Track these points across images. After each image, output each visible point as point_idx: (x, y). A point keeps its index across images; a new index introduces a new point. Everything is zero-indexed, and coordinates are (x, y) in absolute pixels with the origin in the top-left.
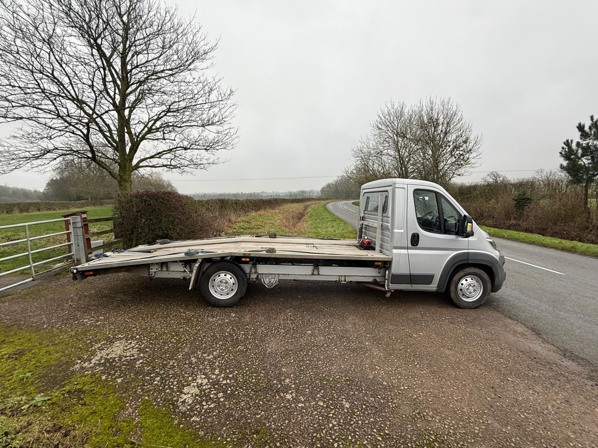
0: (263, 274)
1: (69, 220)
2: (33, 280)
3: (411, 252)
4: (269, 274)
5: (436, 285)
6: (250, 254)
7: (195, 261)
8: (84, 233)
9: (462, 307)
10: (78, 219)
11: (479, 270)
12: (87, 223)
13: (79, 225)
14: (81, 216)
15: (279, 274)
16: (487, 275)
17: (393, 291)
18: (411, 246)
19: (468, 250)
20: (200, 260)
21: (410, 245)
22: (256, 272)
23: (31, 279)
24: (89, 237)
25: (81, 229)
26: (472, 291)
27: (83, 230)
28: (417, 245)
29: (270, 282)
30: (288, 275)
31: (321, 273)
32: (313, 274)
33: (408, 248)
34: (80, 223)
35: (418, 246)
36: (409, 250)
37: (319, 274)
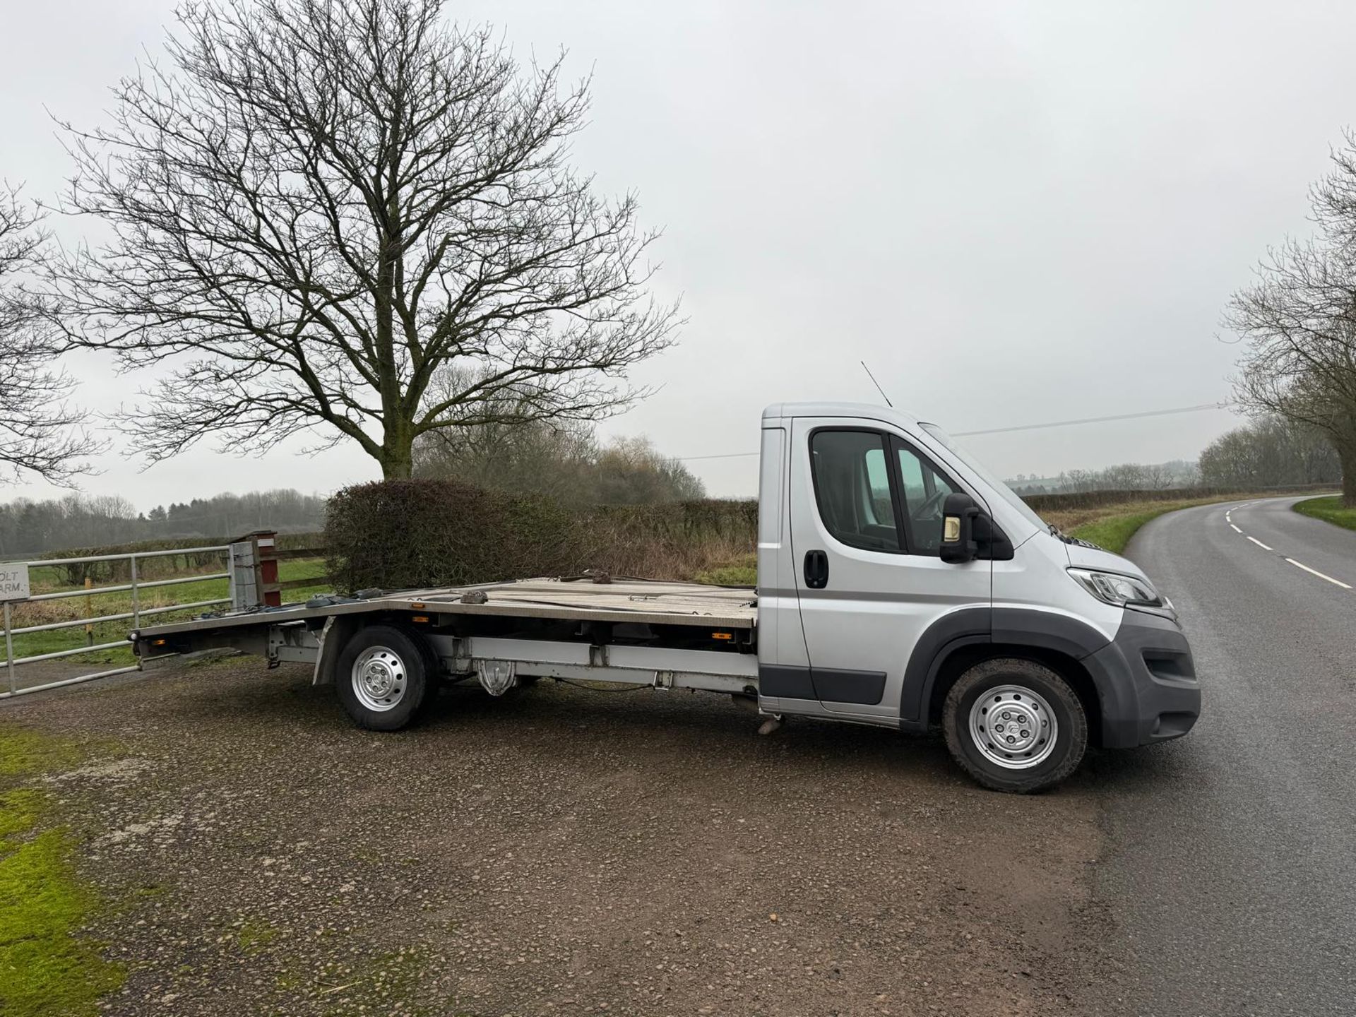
0: (481, 659)
1: (228, 550)
2: (140, 670)
3: (808, 604)
4: (495, 660)
5: (896, 709)
6: (424, 606)
7: (324, 619)
8: (261, 580)
9: (989, 785)
10: (247, 548)
11: (1038, 668)
12: (272, 558)
13: (249, 561)
14: (255, 544)
15: (515, 661)
16: (1065, 686)
17: (779, 718)
18: (806, 588)
19: (991, 601)
20: (331, 619)
21: (802, 585)
22: (467, 656)
23: (136, 667)
24: (276, 590)
25: (252, 570)
26: (1017, 735)
27: (259, 573)
28: (823, 584)
29: (497, 680)
30: (536, 663)
31: (612, 663)
32: (592, 664)
33: (798, 594)
34: (251, 558)
35: (828, 588)
36: (801, 600)
37: (606, 665)
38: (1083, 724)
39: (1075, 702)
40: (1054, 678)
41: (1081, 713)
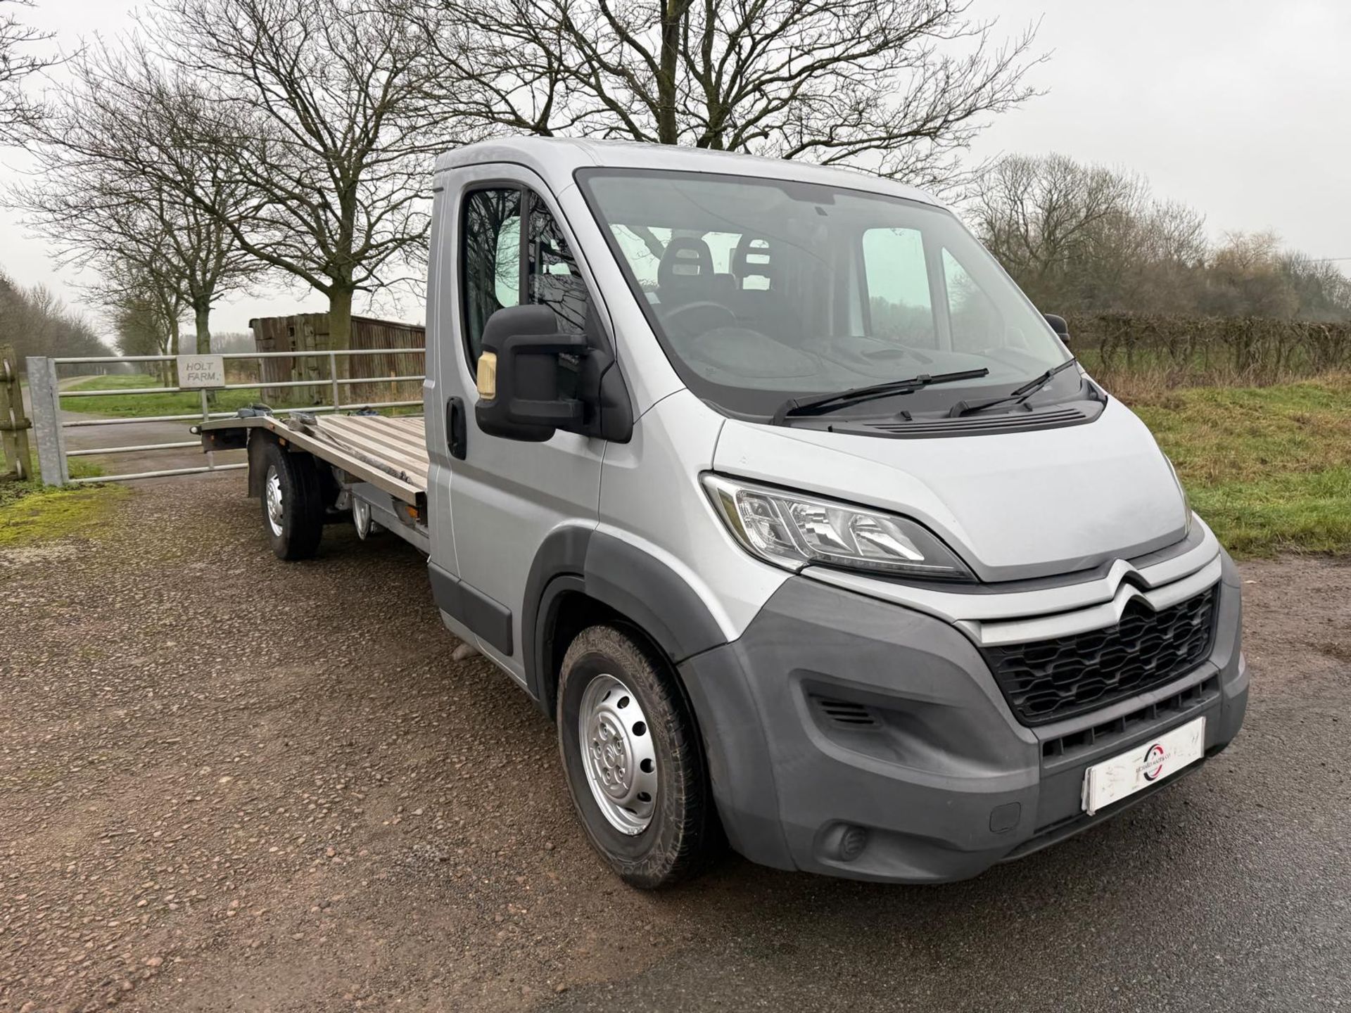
0: (354, 495)
3: (456, 482)
5: (523, 670)
18: (451, 457)
19: (598, 517)
20: (248, 431)
21: (449, 452)
28: (464, 455)
29: (363, 523)
33: (449, 465)
35: (467, 461)
36: (452, 475)
38: (679, 791)
39: (672, 743)
40: (651, 687)
41: (677, 769)
